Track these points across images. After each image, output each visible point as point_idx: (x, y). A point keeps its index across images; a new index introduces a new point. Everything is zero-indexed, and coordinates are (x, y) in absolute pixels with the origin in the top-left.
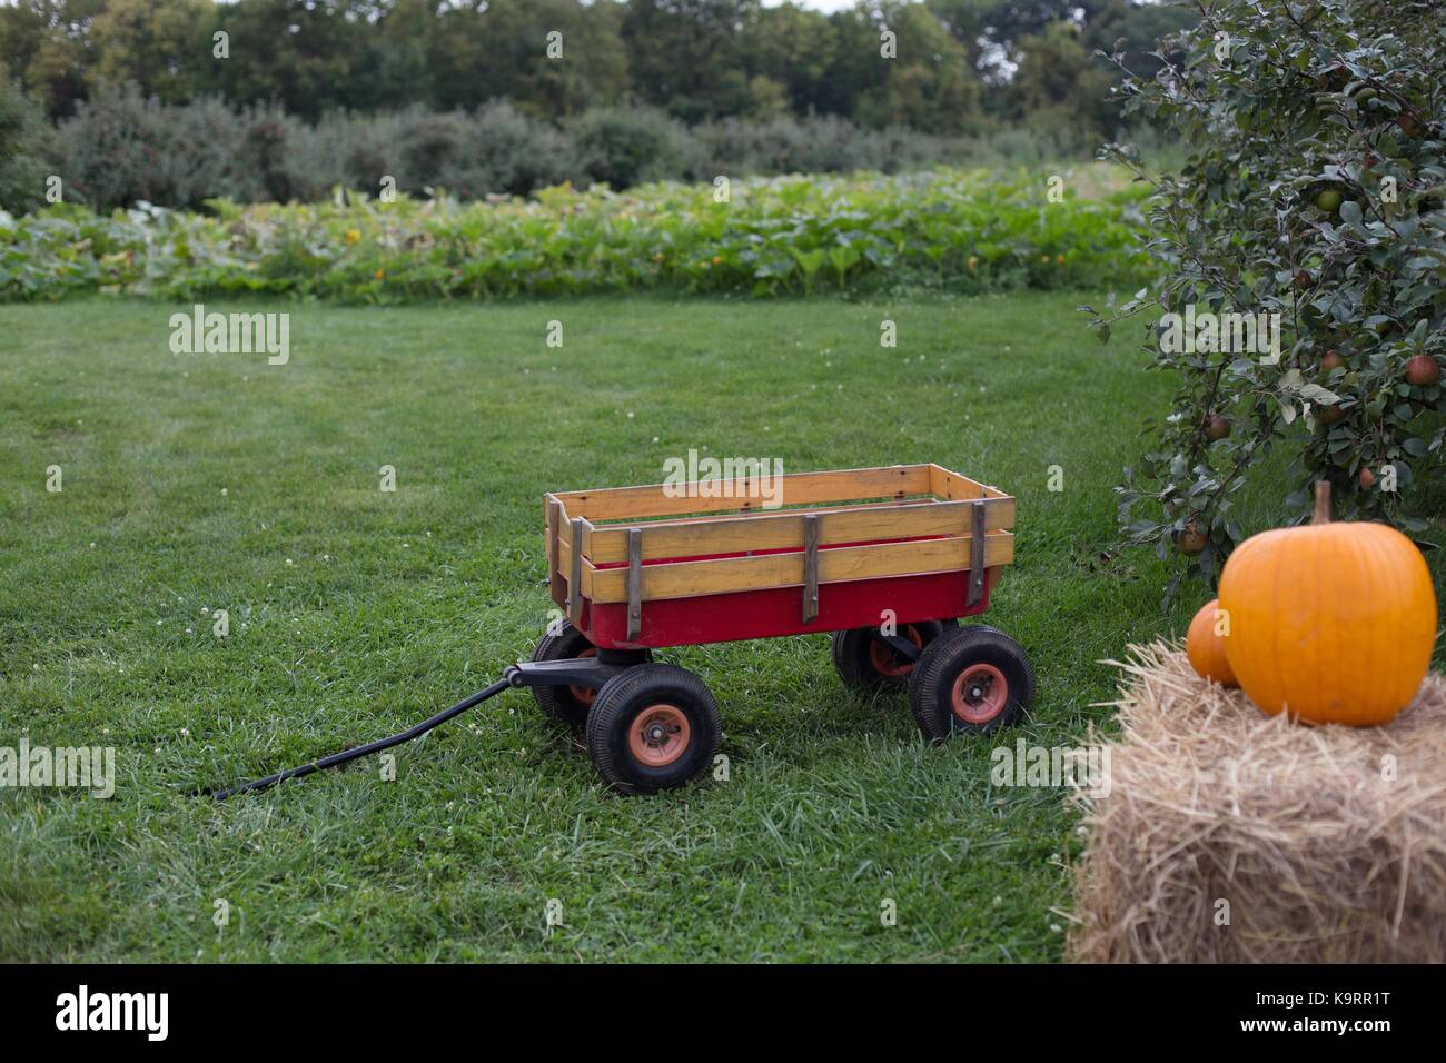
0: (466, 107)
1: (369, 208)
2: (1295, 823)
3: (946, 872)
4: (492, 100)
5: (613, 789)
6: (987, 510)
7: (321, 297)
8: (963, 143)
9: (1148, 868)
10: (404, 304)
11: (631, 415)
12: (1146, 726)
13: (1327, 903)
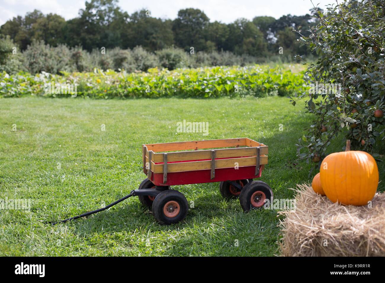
0: (130, 48)
1: (103, 74)
2: (339, 231)
3: (247, 246)
4: (137, 46)
5: (159, 224)
6: (260, 150)
7: (90, 97)
8: (263, 59)
9: (299, 243)
10: (112, 98)
11: (170, 127)
12: (300, 206)
13: (347, 252)
